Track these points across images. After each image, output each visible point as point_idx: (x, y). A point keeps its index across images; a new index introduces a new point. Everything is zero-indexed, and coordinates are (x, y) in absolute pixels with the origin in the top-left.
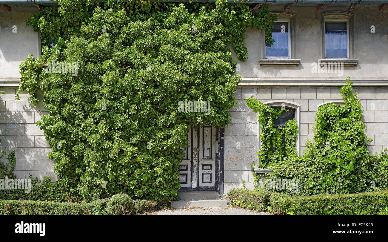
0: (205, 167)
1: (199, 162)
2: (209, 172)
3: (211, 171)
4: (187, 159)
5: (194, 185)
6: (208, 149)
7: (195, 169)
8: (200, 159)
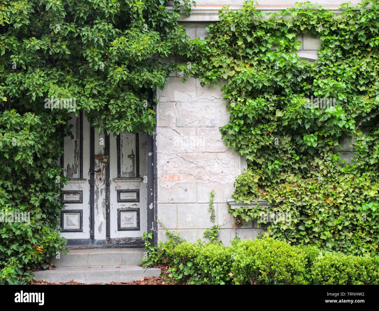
0: (123, 196)
1: (108, 185)
2: (135, 207)
3: (139, 205)
4: (81, 178)
5: (100, 236)
6: (129, 156)
7: (100, 200)
8: (111, 178)
